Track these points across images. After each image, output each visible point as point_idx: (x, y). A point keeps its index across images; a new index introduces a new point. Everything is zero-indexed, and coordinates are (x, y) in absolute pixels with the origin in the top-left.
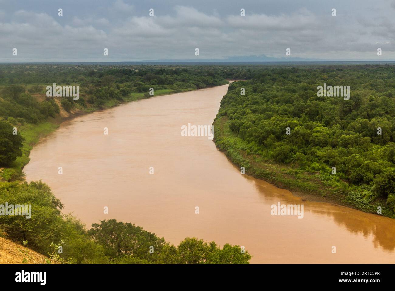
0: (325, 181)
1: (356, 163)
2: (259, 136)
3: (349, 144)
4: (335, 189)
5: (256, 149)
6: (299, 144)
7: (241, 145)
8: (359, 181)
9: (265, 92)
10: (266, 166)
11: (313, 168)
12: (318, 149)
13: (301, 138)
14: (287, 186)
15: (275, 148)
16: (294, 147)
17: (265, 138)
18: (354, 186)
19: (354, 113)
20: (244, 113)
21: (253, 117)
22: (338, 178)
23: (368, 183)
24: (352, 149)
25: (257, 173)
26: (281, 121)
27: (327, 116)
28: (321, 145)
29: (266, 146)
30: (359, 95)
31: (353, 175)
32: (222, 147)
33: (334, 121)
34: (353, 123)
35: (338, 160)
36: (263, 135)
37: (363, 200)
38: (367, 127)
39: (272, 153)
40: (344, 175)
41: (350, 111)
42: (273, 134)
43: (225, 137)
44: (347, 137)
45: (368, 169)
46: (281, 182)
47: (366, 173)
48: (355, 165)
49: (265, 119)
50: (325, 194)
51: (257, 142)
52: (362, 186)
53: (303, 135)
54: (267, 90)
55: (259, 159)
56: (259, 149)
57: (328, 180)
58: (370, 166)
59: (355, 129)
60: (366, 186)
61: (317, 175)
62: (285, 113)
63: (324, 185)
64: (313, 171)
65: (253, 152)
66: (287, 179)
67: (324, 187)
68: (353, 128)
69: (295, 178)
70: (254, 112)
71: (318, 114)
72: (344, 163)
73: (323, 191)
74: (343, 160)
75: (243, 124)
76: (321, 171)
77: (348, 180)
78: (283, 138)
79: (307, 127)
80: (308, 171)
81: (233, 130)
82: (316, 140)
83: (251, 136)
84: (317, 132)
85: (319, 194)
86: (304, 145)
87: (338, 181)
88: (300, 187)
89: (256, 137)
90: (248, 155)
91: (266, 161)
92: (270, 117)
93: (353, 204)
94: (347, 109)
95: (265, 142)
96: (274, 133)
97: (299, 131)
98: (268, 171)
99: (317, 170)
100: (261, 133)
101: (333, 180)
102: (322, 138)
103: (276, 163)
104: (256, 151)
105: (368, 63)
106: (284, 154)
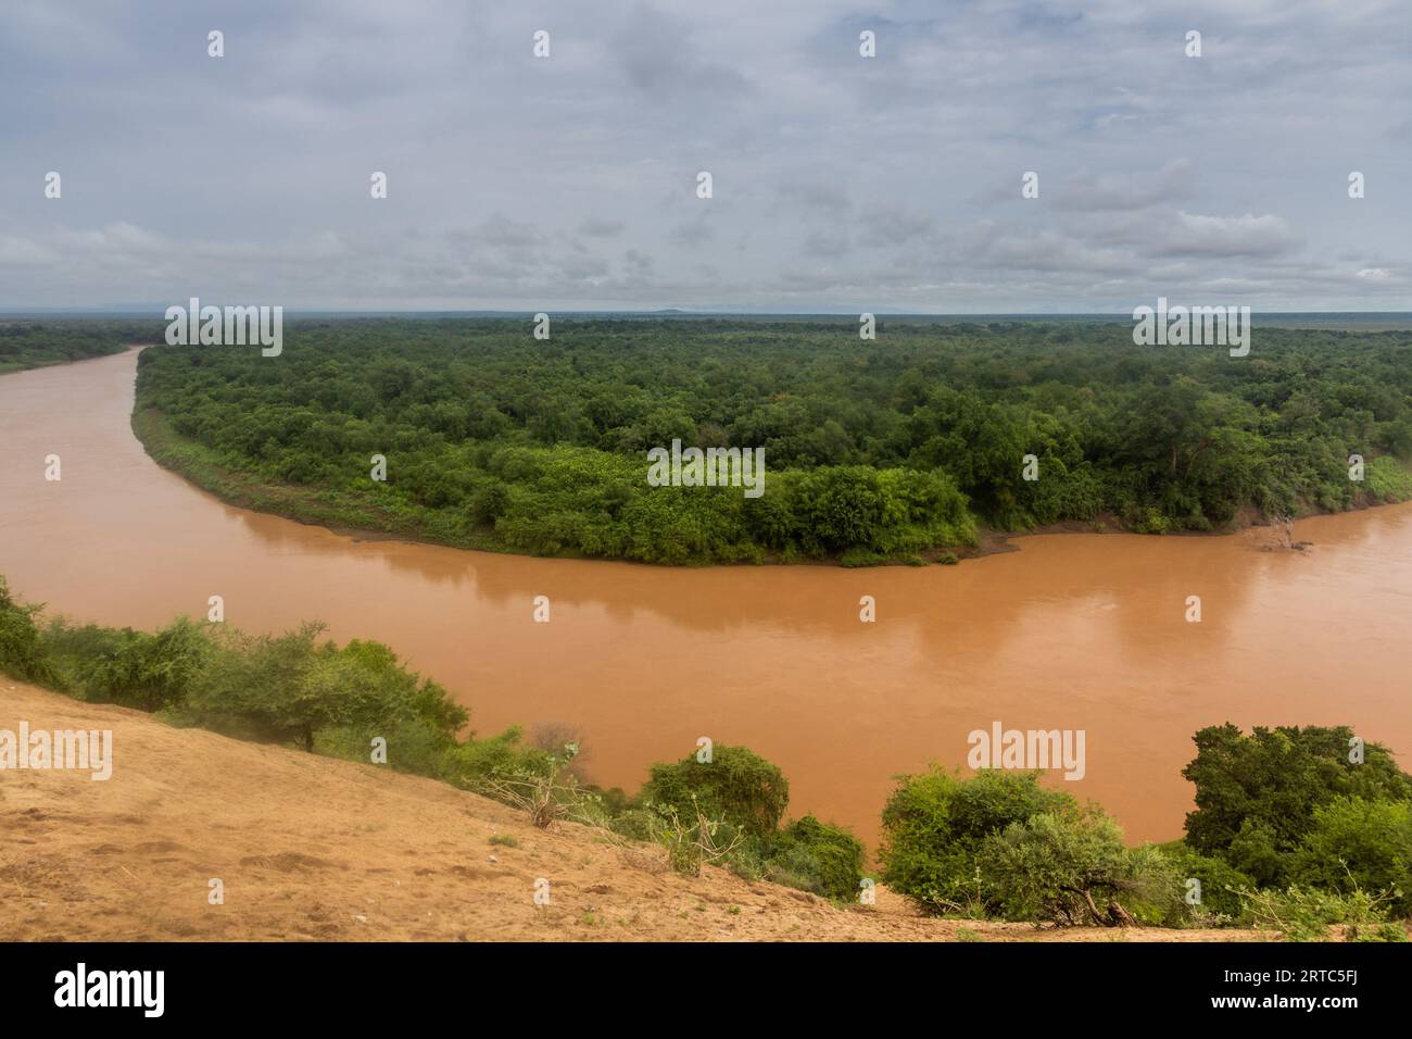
0: (386, 507)
1: (432, 475)
2: (247, 440)
3: (409, 445)
4: (405, 518)
5: (243, 462)
6: (323, 451)
7: (208, 457)
8: (441, 501)
9: (218, 365)
10: (272, 491)
11: (359, 488)
12: (359, 456)
13: (327, 440)
14: (321, 521)
15: (282, 459)
16: (315, 456)
17: (258, 444)
18: (433, 510)
19: (404, 395)
20: (198, 402)
21: (218, 407)
22: (405, 500)
23: (455, 504)
24: (420, 454)
25: (258, 503)
26: (282, 413)
27: (356, 403)
28: (363, 448)
29: (263, 457)
30: (407, 368)
31: (430, 494)
32: (170, 464)
33: (374, 411)
34: (407, 413)
35: (400, 472)
36: (255, 438)
37: (453, 530)
38: (430, 417)
39: (276, 467)
40: (414, 495)
41: (397, 394)
42: (274, 436)
43: (171, 445)
44: (405, 434)
45: (453, 482)
46: (307, 514)
47: (452, 489)
48: (431, 478)
49: (244, 410)
50: (389, 527)
51: (243, 450)
52: (447, 509)
53: (329, 435)
54: (221, 361)
55: (253, 479)
56: (250, 463)
57: (389, 504)
58: (457, 477)
59: (410, 421)
60: (452, 508)
61: (368, 497)
62: (278, 400)
63: (385, 513)
64: (360, 492)
65: (239, 468)
66: (317, 509)
67: (385, 517)
68: (408, 419)
69: (331, 506)
70: (216, 399)
71: (336, 400)
72: (411, 476)
73: (385, 522)
74: (408, 471)
75: (202, 421)
76: (373, 491)
77: (423, 502)
78: (292, 441)
79: (332, 421)
80: (350, 493)
81: (181, 432)
82: (354, 441)
83: (227, 441)
84: (352, 428)
85: (381, 529)
86: (332, 452)
87: (406, 505)
88: (343, 519)
89: (241, 442)
90: (230, 474)
91: (268, 483)
92: (253, 407)
93: (439, 538)
94: (392, 389)
95: (263, 450)
96: (274, 434)
97: (321, 428)
98: (277, 498)
99: (367, 490)
100: (252, 435)
101: (398, 505)
102: (363, 438)
103: (288, 484)
104: (244, 467)
105: (364, 316)
106: (301, 468)
